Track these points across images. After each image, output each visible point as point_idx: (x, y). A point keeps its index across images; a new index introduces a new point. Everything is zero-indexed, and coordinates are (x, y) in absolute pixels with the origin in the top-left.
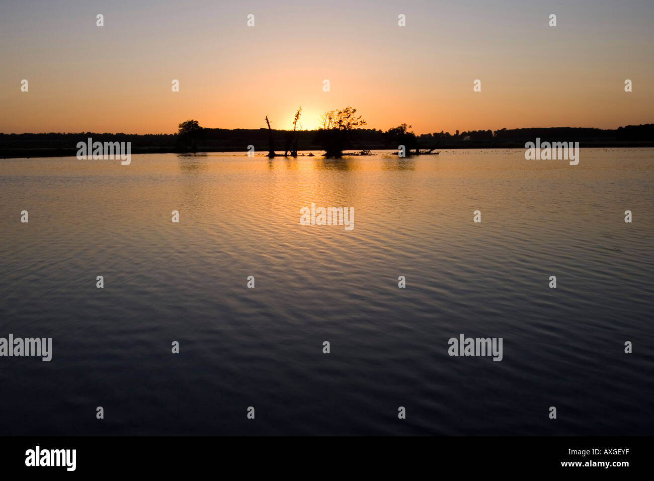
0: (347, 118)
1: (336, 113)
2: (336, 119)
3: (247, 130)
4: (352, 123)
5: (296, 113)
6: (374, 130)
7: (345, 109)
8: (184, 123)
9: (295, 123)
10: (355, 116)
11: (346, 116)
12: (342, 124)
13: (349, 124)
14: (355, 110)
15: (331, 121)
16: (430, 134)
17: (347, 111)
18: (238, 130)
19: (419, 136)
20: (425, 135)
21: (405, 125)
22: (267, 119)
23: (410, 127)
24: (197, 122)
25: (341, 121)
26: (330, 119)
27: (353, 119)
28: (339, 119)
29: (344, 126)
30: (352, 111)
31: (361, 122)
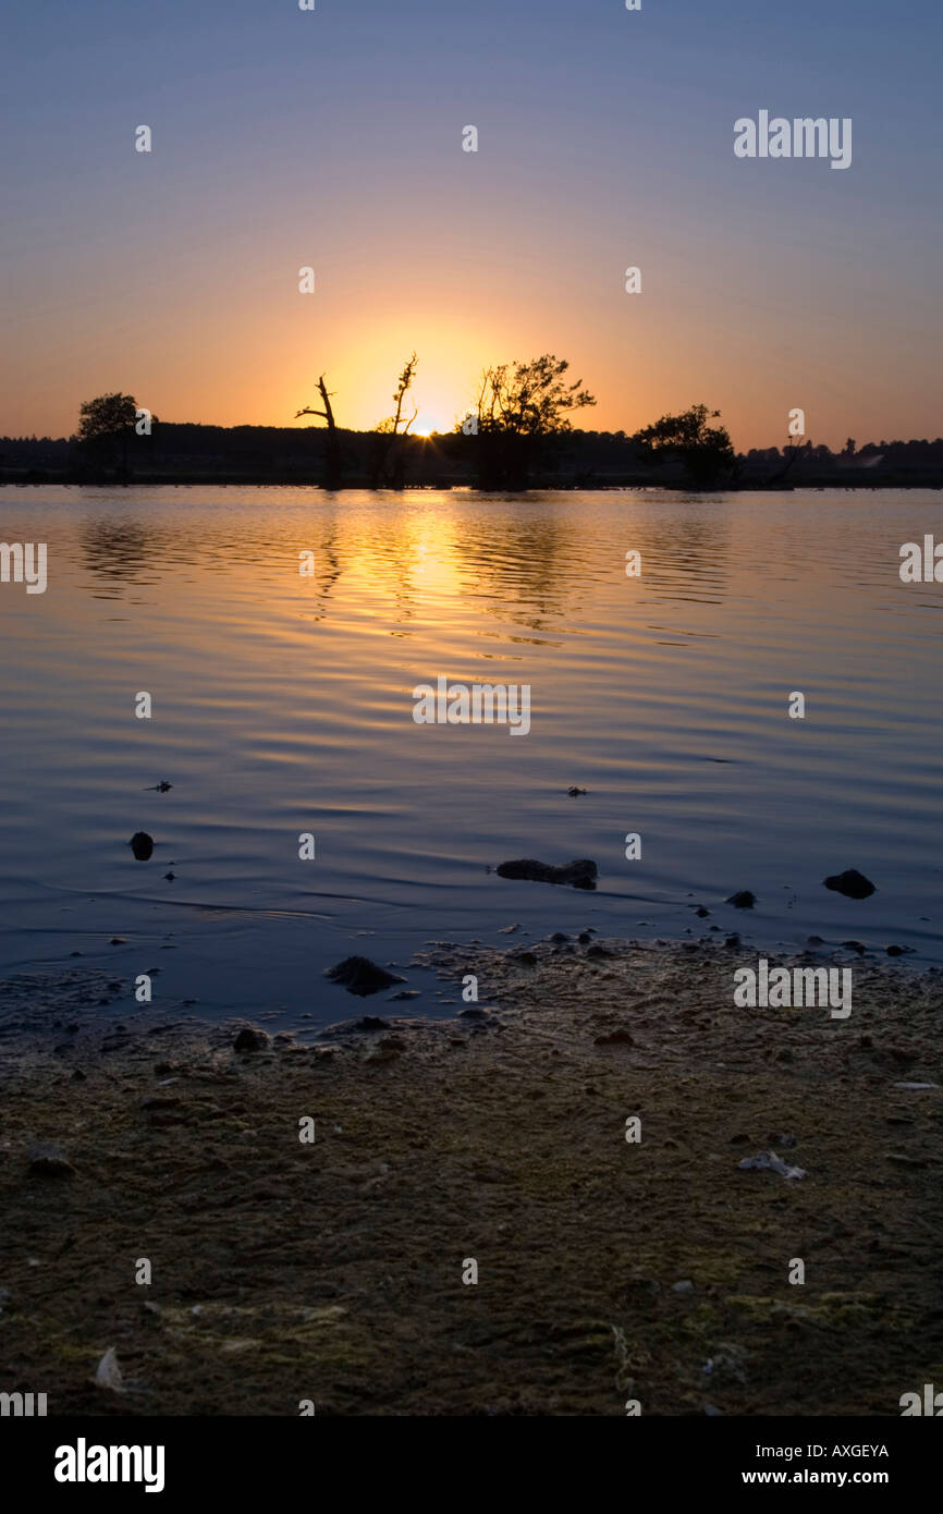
0: (544, 385)
1: (512, 372)
2: (511, 387)
3: (271, 430)
4: (556, 398)
5: (401, 372)
6: (621, 434)
7: (537, 360)
8: (96, 401)
9: (398, 398)
10: (567, 379)
11: (540, 381)
12: (530, 402)
13: (547, 402)
14: (564, 365)
15: (497, 395)
16: (774, 450)
17: (541, 366)
18: (247, 429)
19: (745, 453)
20: (762, 453)
21: (703, 409)
22: (322, 386)
23: (717, 414)
24: (131, 399)
25: (525, 394)
26: (496, 387)
27: (557, 390)
28: (520, 388)
29: (532, 408)
30: (556, 365)
31: (581, 396)
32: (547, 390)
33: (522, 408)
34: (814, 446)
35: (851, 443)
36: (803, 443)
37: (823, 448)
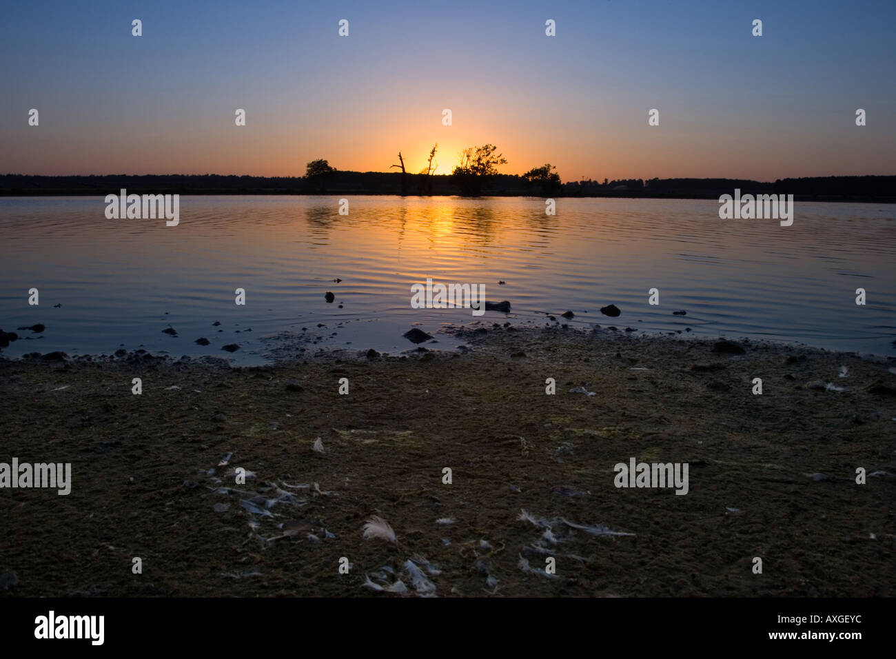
0: (487, 155)
1: (475, 150)
2: (474, 157)
3: (380, 173)
4: (491, 161)
5: (431, 150)
6: (517, 175)
7: (484, 146)
8: (313, 162)
9: (430, 160)
10: (495, 154)
11: (486, 154)
12: (481, 162)
13: (488, 162)
14: (495, 148)
15: (468, 159)
16: (577, 182)
17: (486, 148)
18: (370, 173)
19: (565, 184)
20: (572, 183)
21: (549, 166)
22: (400, 156)
23: (554, 167)
24: (326, 161)
25: (479, 159)
26: (468, 156)
27: (492, 157)
28: (477, 157)
29: (483, 164)
30: (492, 148)
31: (502, 160)
32: (488, 158)
33: (479, 164)
34: (592, 181)
35: (606, 180)
36: (588, 180)
37: (595, 182)
